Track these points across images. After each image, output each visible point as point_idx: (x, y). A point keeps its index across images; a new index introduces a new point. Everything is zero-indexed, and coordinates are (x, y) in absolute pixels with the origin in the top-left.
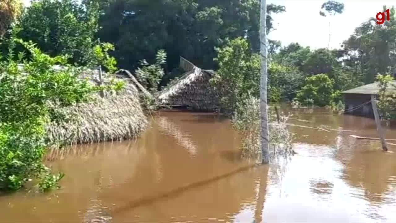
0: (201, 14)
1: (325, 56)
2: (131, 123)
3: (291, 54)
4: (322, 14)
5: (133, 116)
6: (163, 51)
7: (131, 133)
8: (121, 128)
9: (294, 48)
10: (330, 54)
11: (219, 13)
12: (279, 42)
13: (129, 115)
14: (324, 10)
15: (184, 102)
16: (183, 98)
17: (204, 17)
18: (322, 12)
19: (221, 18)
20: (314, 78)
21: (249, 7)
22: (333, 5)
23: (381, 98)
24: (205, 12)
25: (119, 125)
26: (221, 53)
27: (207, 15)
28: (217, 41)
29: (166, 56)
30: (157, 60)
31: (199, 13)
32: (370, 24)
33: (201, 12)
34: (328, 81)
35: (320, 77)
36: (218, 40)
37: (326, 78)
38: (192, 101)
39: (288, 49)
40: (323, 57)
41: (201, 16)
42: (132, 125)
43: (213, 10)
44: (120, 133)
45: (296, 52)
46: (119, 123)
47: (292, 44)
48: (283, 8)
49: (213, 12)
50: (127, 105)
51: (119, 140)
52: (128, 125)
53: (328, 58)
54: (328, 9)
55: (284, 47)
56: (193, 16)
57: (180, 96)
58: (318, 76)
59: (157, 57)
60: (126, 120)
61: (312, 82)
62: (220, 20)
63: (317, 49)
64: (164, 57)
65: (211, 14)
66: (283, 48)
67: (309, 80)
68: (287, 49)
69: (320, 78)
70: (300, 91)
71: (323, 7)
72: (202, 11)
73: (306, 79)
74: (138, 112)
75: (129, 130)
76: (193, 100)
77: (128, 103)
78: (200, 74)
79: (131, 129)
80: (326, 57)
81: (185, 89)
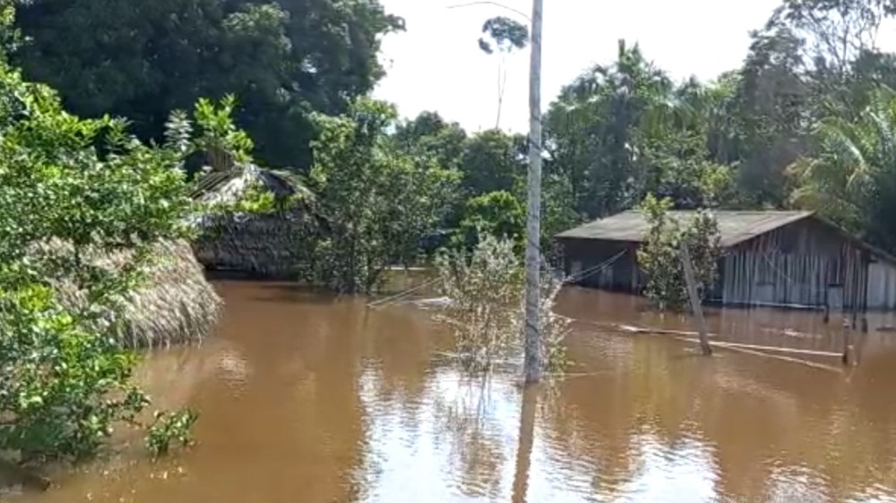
0: (236, 19)
1: (501, 148)
2: (185, 299)
3: (424, 139)
4: (484, 46)
5: (185, 283)
6: (183, 116)
7: (189, 326)
8: (165, 313)
9: (429, 123)
10: (511, 144)
11: (281, 21)
12: (392, 106)
13: (176, 280)
14: (488, 37)
15: (222, 254)
16: (217, 242)
17: (245, 28)
18: (485, 40)
19: (286, 35)
20: (485, 200)
21: (347, 14)
22: (506, 27)
23: (650, 248)
24: (246, 15)
25: (159, 307)
26: (328, 129)
27: (251, 23)
28: (275, 94)
29: (190, 130)
30: (167, 136)
31: (232, 16)
32: (593, 80)
33: (237, 14)
34: (516, 209)
35: (499, 198)
36: (278, 92)
37: (513, 201)
38: (241, 251)
39: (416, 128)
40: (493, 151)
41: (237, 24)
42: (189, 305)
43: (267, 13)
44: (166, 327)
45: (436, 135)
46: (160, 302)
47: (425, 115)
48: (400, 22)
49: (268, 16)
50: (165, 254)
51: (164, 344)
52: (178, 305)
53: (505, 154)
54: (497, 34)
55: (406, 119)
56: (216, 23)
57: (209, 237)
58: (495, 197)
59: (167, 129)
60: (171, 291)
61: (481, 209)
62: (285, 40)
63: (482, 131)
64: (187, 132)
65: (262, 22)
66: (404, 125)
67: (475, 204)
68: (413, 125)
69: (498, 201)
70: (458, 230)
71: (485, 28)
72: (240, 12)
73: (468, 204)
74: (193, 274)
75: (183, 319)
76: (242, 247)
77: (167, 249)
78: (257, 180)
79: (187, 315)
80: (502, 151)
81: (222, 217)
